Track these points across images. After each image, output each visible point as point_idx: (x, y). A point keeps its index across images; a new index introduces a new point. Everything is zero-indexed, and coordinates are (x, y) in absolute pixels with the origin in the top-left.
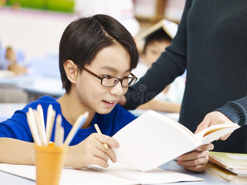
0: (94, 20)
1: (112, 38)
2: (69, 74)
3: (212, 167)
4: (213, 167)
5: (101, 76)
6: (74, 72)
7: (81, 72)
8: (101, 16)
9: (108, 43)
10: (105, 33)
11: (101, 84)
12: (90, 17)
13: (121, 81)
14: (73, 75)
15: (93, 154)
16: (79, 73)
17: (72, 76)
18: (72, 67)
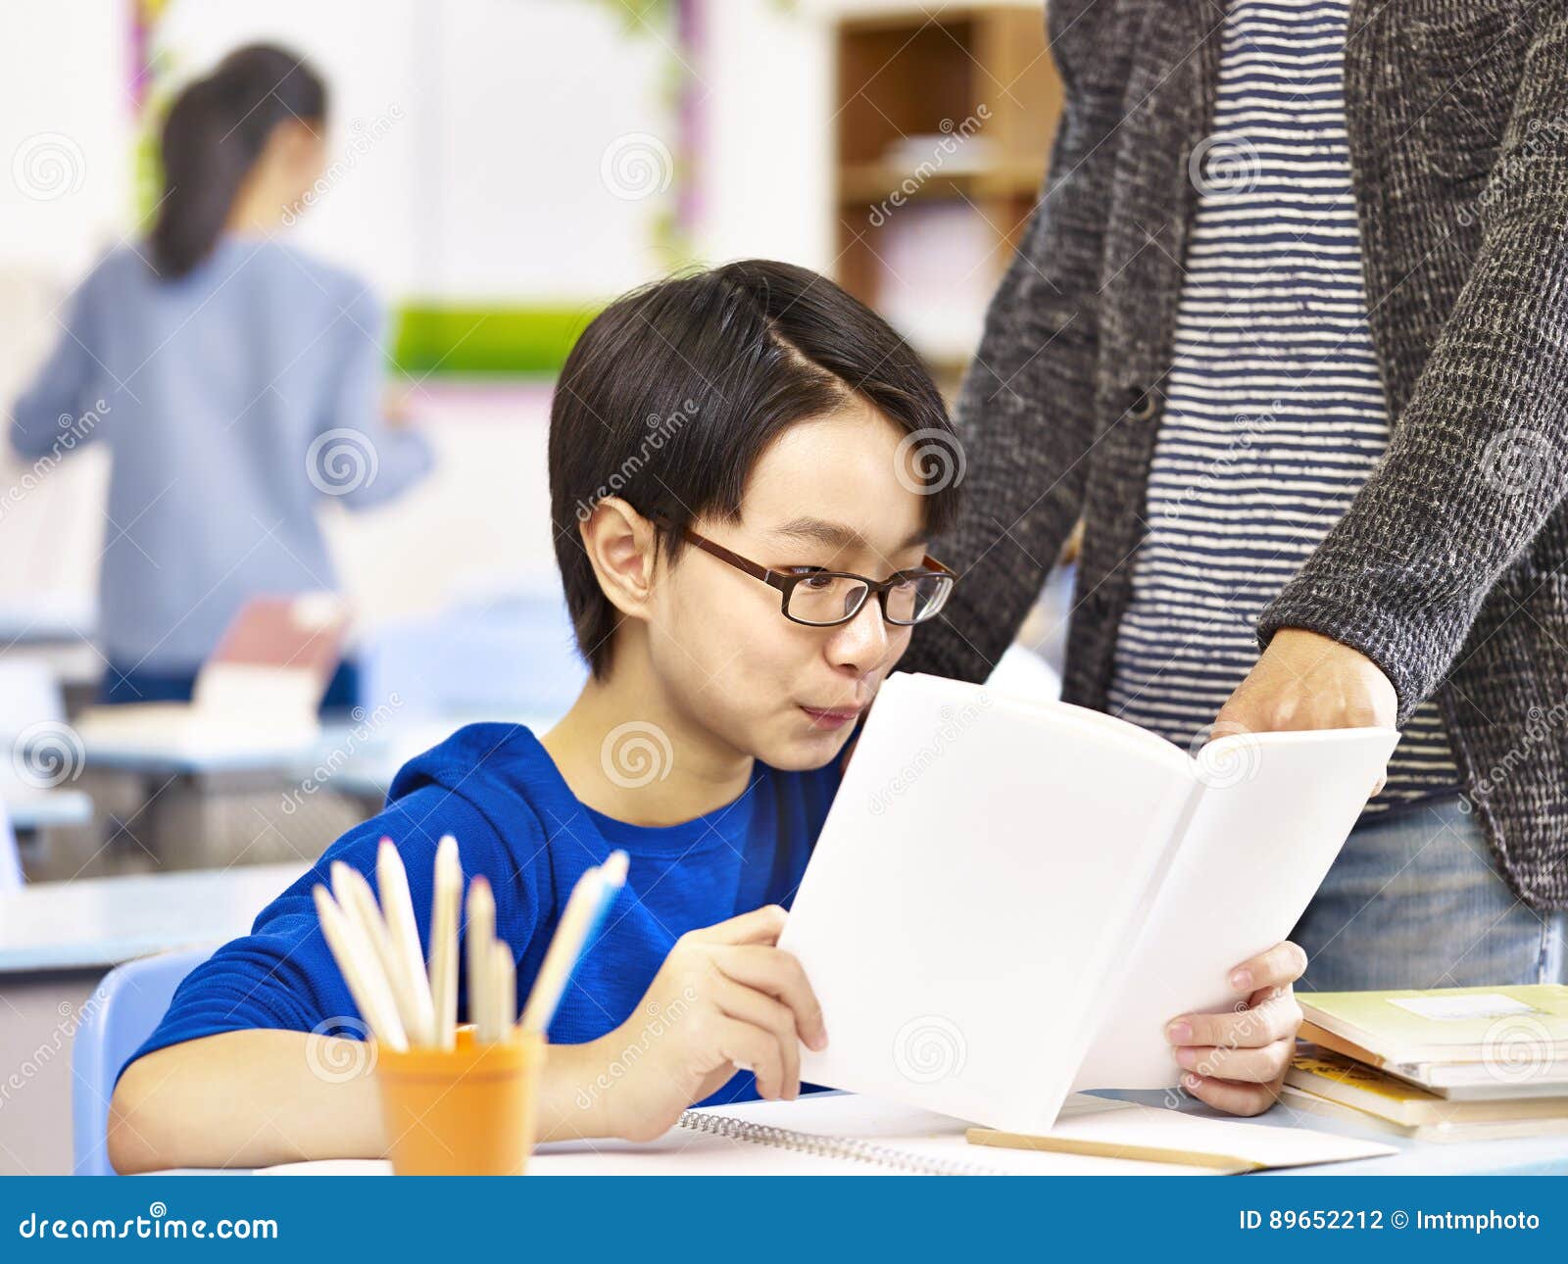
0: (727, 286)
1: (823, 371)
2: (609, 569)
3: (1320, 1069)
4: (1326, 1071)
5: (784, 573)
6: (634, 562)
7: (674, 554)
8: (762, 268)
9: (808, 403)
10: (786, 349)
11: (785, 611)
12: (701, 275)
13: (881, 593)
14: (633, 576)
15: (717, 1005)
16: (663, 560)
17: (628, 579)
18: (625, 533)
